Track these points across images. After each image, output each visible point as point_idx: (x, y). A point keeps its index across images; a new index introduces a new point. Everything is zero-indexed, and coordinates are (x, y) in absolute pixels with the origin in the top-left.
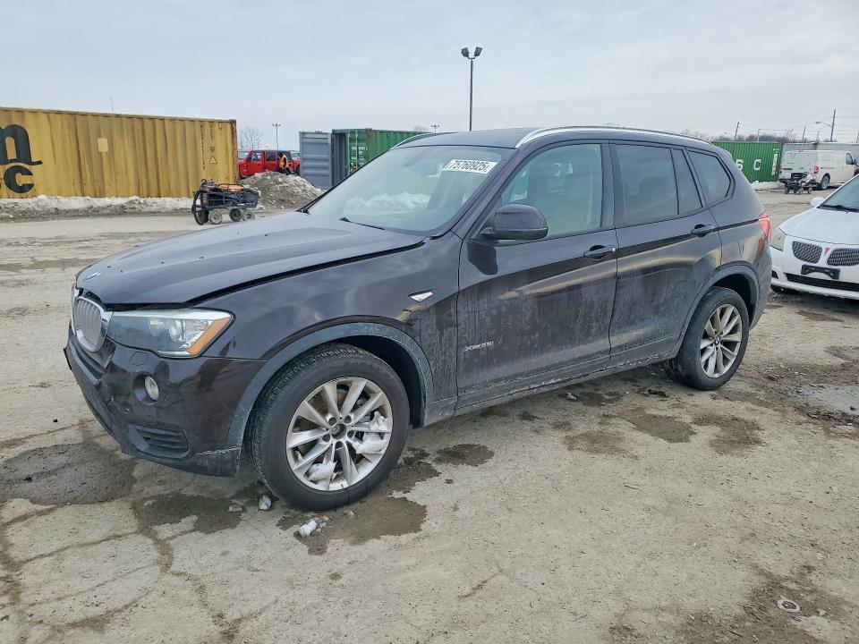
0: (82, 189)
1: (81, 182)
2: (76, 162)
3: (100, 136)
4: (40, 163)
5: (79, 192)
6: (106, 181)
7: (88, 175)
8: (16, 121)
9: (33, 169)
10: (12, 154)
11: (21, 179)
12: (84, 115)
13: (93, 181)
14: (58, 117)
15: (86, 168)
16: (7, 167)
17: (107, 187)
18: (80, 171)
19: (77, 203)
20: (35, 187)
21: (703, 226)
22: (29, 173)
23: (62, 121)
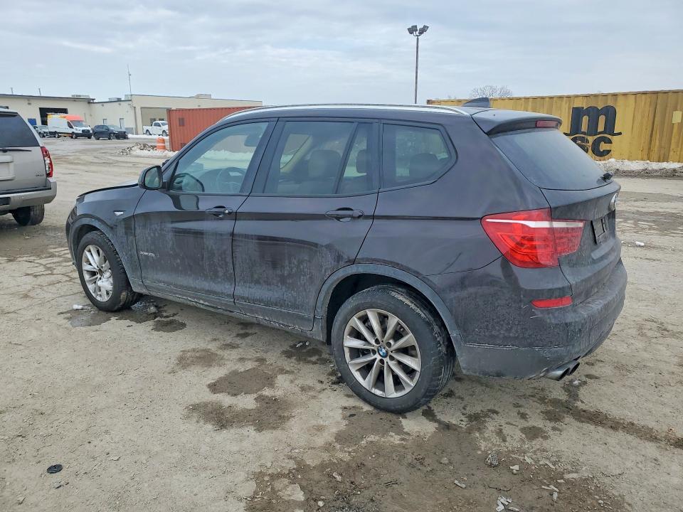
0: (648, 154)
1: (649, 149)
2: (649, 133)
3: (676, 110)
4: (620, 134)
5: (645, 157)
6: (672, 148)
7: (657, 141)
8: (610, 103)
9: (614, 139)
10: (601, 128)
11: (603, 147)
12: (665, 92)
13: (660, 147)
14: (644, 96)
15: (657, 136)
16: (596, 137)
17: (671, 153)
18: (651, 140)
19: (636, 166)
20: (612, 152)
21: (352, 210)
22: (610, 142)
23: (646, 99)
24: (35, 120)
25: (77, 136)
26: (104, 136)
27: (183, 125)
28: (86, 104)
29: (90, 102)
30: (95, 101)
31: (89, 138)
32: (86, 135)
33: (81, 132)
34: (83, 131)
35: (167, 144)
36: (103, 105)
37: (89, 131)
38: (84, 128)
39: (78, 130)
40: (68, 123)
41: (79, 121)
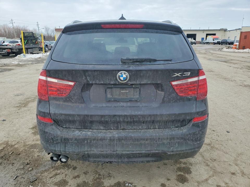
24: (204, 38)
25: (215, 43)
26: (224, 43)
27: (246, 38)
28: (223, 32)
29: (225, 30)
30: (227, 30)
31: (219, 44)
32: (219, 43)
33: (217, 42)
34: (218, 42)
35: (237, 47)
36: (230, 32)
37: (220, 42)
38: (218, 41)
39: (216, 41)
40: (213, 39)
41: (217, 38)
